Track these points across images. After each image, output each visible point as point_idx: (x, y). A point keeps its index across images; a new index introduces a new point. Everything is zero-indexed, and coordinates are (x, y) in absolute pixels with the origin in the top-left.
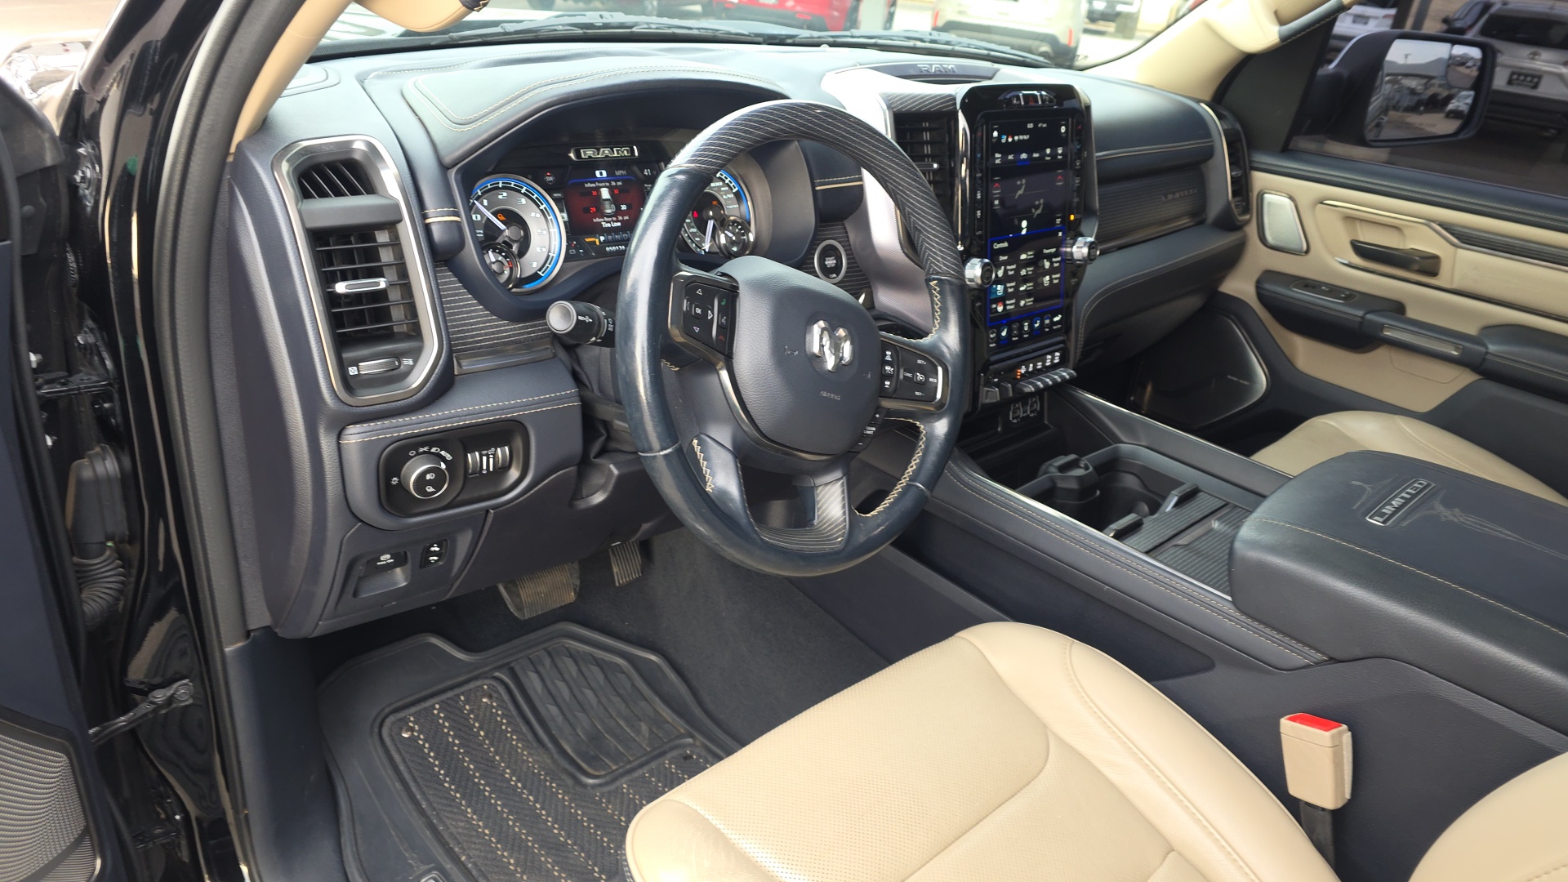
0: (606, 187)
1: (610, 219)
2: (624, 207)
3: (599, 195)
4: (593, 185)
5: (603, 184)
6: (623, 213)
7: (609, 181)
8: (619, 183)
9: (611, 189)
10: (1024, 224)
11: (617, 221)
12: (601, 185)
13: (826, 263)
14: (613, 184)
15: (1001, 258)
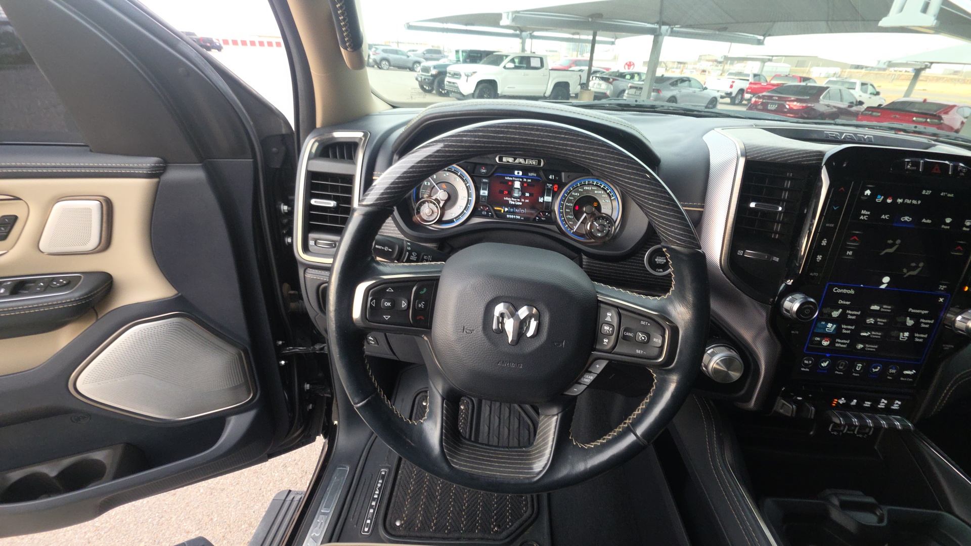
0: (519, 181)
1: (515, 200)
2: (527, 195)
3: (513, 185)
4: (511, 179)
5: (518, 179)
6: (526, 198)
7: (522, 178)
8: (529, 181)
9: (522, 183)
10: (886, 279)
11: (520, 201)
12: (516, 179)
13: (656, 260)
14: (525, 180)
15: (841, 302)
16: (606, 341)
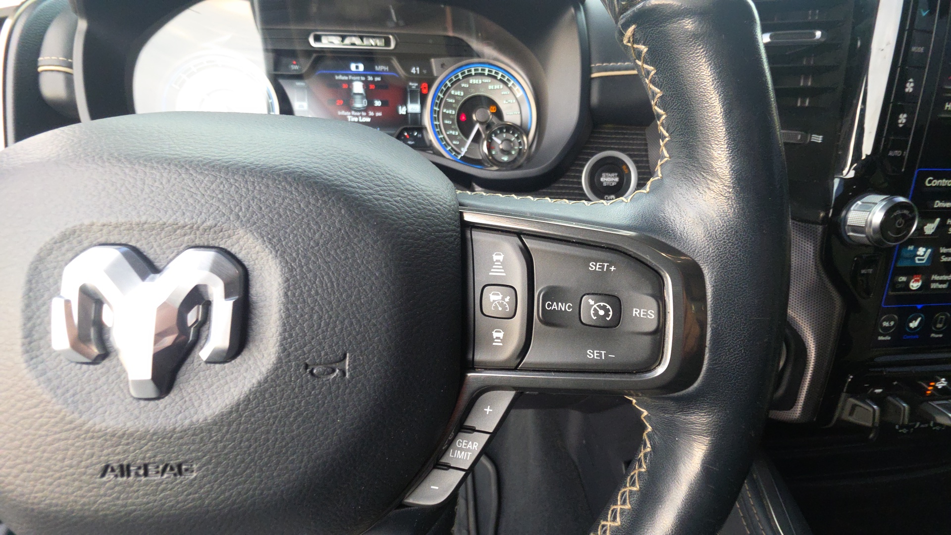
0: (361, 81)
1: (358, 114)
2: (378, 103)
3: (350, 89)
4: (345, 78)
5: (358, 78)
6: (377, 109)
7: (366, 76)
8: (378, 79)
9: (366, 84)
11: (367, 116)
12: (354, 78)
13: (602, 179)
14: (370, 78)
15: (938, 204)
16: (497, 334)
